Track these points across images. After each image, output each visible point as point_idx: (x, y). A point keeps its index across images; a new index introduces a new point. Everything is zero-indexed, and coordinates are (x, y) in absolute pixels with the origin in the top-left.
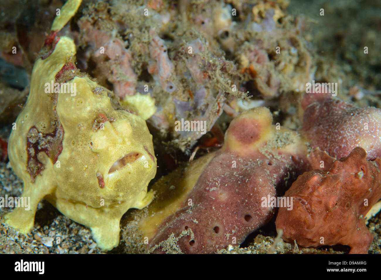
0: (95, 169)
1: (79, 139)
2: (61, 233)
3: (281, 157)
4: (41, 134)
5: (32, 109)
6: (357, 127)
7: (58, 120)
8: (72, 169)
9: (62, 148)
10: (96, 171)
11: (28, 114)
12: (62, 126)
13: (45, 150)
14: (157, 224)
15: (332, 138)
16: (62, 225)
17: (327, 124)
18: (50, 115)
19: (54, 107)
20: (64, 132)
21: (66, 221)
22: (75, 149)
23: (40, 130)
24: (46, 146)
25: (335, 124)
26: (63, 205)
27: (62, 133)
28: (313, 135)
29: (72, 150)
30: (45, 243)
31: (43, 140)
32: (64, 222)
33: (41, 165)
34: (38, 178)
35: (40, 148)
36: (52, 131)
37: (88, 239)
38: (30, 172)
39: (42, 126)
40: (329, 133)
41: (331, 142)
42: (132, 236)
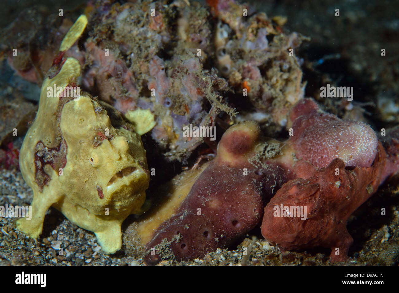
0: (95, 181)
1: (81, 154)
2: (68, 237)
3: (269, 166)
4: (47, 148)
5: (39, 125)
6: (337, 139)
7: (62, 136)
8: (75, 181)
9: (66, 162)
10: (96, 183)
11: (36, 130)
12: (65, 141)
13: (50, 163)
14: (154, 229)
15: (315, 149)
16: (69, 230)
17: (312, 136)
18: (55, 131)
19: (58, 124)
20: (67, 147)
21: (73, 226)
22: (77, 163)
23: (46, 145)
24: (51, 159)
25: (318, 136)
26: (68, 212)
27: (65, 148)
28: (298, 145)
29: (75, 164)
30: (53, 246)
31: (48, 154)
32: (72, 227)
33: (47, 177)
34: (45, 188)
35: (46, 161)
36: (57, 146)
37: (93, 243)
38: (38, 182)
39: (47, 140)
40: (312, 144)
41: (313, 152)
42: (132, 240)
